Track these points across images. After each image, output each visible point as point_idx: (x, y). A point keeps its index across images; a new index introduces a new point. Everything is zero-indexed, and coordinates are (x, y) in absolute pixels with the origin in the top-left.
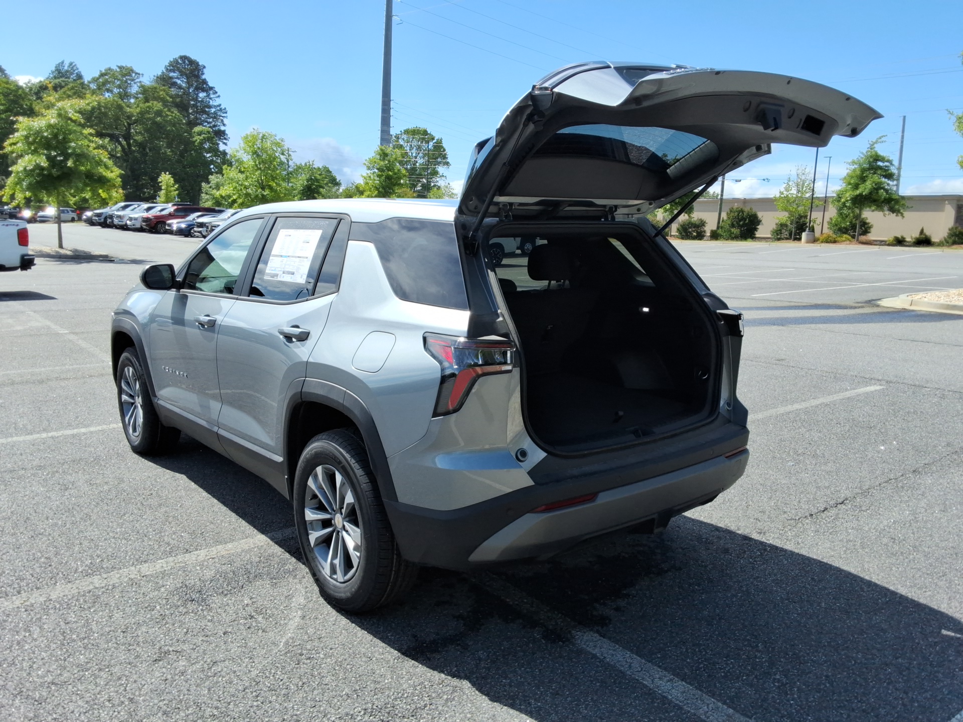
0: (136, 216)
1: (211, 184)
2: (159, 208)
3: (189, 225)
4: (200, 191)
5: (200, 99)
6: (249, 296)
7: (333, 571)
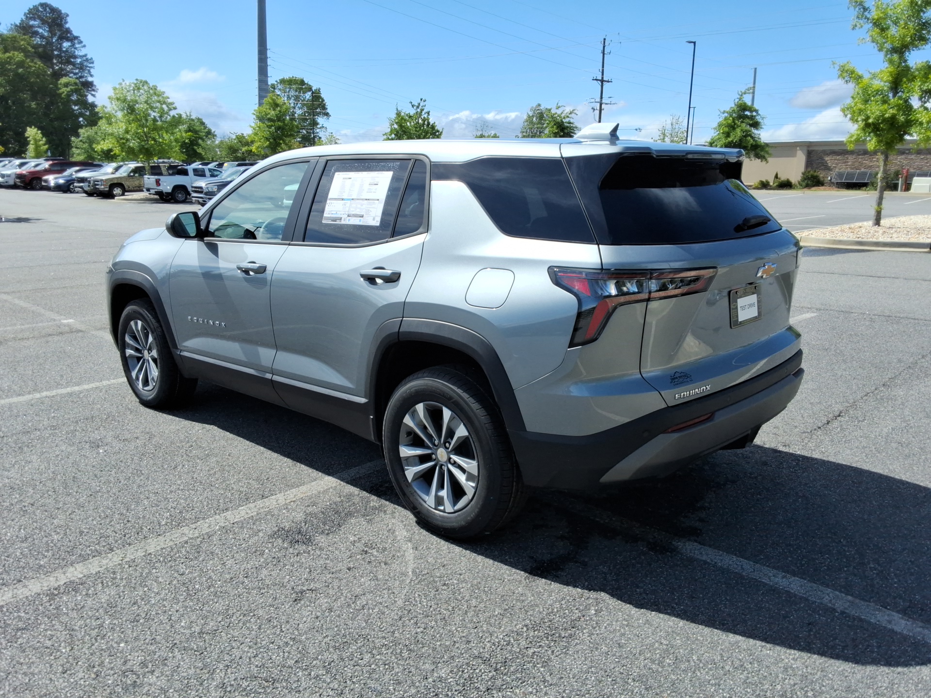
0: (9, 172)
1: (80, 139)
2: (33, 164)
3: (68, 181)
4: (69, 146)
5: (64, 49)
6: (304, 241)
7: (439, 501)
